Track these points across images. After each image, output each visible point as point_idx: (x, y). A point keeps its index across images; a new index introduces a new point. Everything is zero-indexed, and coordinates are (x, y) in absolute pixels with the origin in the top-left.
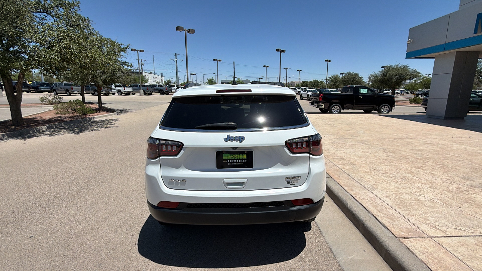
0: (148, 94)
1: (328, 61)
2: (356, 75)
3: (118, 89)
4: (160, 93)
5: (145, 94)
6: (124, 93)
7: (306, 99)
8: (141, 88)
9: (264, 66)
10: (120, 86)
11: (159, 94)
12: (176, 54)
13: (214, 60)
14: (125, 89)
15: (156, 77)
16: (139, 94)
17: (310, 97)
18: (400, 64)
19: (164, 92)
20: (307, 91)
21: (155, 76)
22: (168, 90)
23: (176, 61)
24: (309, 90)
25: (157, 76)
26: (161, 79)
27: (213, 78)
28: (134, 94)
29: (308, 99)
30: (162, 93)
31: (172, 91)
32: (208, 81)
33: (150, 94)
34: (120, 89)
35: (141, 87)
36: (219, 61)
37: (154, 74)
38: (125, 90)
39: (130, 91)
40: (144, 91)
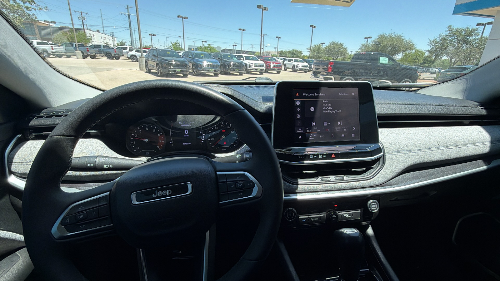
0: (89, 57)
1: (313, 27)
2: (341, 45)
3: (44, 49)
4: (108, 57)
5: (85, 57)
6: (52, 55)
7: (292, 70)
8: (78, 49)
9: (240, 29)
10: (47, 44)
11: (106, 58)
12: (128, 6)
13: (178, 17)
14: (52, 49)
15: (105, 38)
16: (75, 57)
17: (296, 68)
18: (394, 32)
19: (113, 55)
20: (292, 60)
21: (104, 36)
22: (117, 52)
23: (129, 15)
24: (294, 60)
25: (107, 37)
26: (113, 40)
27: (178, 41)
28: (69, 56)
29: (293, 70)
30: (109, 56)
31: (123, 55)
32: (171, 45)
33: (93, 57)
34: (45, 49)
35: (77, 47)
36: (185, 18)
37: (104, 34)
38: (54, 51)
39: (62, 52)
40: (82, 53)
